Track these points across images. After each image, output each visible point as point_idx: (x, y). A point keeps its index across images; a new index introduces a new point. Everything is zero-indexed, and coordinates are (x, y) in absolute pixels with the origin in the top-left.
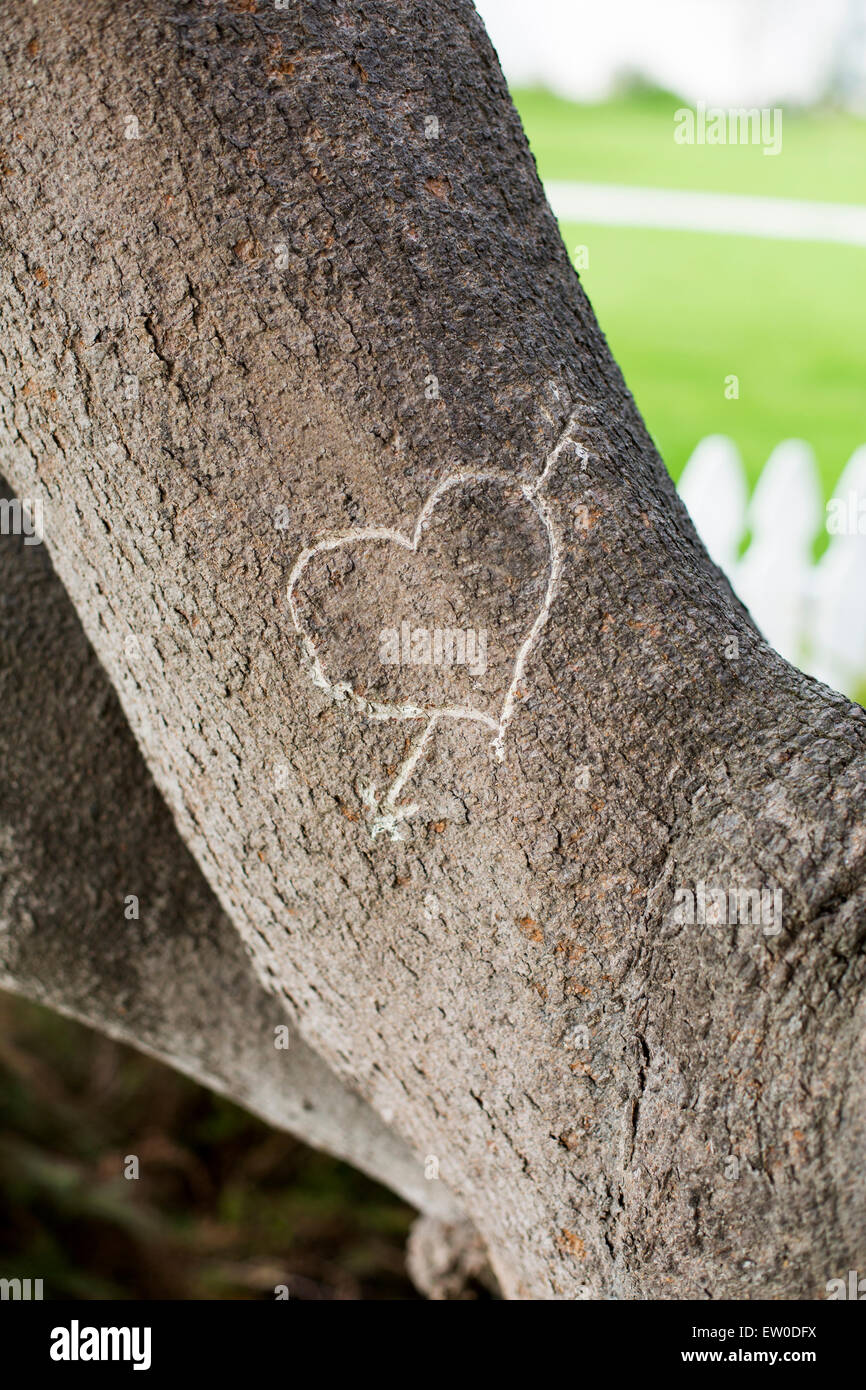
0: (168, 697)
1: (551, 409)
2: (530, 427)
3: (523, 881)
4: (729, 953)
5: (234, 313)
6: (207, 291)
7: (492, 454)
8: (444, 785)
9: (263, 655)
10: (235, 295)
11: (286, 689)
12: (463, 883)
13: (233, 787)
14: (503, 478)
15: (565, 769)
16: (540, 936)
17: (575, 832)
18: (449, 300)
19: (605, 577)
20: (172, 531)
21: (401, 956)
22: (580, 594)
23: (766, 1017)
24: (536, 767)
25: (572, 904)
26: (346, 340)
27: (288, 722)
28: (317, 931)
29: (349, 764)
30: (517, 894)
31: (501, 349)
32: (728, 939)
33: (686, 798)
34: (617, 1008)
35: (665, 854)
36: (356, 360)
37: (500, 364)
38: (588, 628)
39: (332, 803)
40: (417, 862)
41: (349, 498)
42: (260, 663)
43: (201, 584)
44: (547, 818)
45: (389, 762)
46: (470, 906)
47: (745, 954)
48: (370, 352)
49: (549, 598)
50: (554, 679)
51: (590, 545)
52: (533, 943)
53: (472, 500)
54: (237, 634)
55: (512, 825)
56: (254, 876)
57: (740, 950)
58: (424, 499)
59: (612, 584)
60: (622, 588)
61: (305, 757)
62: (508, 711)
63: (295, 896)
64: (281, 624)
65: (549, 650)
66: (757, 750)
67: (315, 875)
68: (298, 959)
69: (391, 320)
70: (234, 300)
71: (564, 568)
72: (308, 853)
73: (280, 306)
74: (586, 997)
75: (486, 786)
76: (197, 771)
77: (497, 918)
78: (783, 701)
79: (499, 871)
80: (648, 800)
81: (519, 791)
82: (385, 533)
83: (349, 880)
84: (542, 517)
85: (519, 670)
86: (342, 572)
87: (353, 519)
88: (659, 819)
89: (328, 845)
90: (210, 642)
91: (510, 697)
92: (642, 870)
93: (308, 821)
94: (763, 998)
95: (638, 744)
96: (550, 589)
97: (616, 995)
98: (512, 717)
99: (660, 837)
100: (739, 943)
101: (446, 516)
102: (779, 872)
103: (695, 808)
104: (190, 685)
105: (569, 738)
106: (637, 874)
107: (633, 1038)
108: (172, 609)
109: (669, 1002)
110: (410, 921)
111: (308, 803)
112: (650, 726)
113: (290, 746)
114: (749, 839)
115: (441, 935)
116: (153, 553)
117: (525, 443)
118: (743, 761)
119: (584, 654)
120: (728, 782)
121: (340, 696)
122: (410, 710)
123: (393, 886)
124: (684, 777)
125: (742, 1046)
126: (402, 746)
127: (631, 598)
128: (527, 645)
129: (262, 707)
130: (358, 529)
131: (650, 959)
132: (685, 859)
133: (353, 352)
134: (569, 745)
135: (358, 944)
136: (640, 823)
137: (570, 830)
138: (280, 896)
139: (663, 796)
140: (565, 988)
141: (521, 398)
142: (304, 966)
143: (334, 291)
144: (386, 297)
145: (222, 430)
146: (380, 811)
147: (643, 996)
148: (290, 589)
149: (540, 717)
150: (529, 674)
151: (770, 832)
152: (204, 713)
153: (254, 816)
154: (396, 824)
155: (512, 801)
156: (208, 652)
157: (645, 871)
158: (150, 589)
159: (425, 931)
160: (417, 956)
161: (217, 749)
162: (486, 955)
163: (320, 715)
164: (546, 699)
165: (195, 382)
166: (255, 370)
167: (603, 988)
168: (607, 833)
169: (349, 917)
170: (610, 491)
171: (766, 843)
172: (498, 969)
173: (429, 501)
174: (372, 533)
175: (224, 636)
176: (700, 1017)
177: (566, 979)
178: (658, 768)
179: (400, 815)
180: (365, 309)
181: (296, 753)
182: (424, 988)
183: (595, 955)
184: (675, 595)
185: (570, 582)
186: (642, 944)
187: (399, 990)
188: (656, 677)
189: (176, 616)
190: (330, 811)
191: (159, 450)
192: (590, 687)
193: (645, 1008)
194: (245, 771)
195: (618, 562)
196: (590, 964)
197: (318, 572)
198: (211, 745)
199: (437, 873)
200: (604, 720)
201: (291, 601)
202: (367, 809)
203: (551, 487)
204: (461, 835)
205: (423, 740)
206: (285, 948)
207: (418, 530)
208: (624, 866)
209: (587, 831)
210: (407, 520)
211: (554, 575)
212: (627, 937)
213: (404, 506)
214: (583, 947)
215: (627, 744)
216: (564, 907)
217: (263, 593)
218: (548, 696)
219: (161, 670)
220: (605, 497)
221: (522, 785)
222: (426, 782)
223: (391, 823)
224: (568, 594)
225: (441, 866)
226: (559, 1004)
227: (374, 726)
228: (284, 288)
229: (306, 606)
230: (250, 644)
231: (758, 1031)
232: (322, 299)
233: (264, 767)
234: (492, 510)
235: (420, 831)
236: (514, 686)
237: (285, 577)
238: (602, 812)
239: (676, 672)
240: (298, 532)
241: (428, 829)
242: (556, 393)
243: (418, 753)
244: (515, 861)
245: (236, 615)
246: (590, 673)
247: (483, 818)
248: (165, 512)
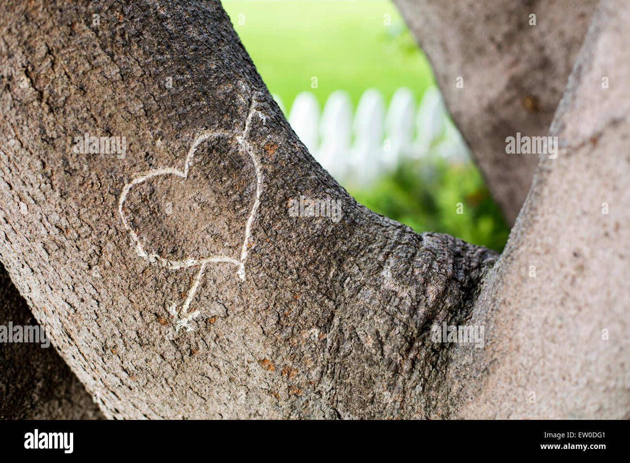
0: (52, 274)
1: (244, 95)
2: (235, 106)
3: (261, 341)
4: (381, 359)
5: (74, 61)
6: (58, 51)
7: (219, 122)
8: (213, 298)
9: (109, 244)
10: (74, 51)
11: (123, 261)
12: (228, 347)
13: (95, 317)
14: (227, 134)
15: (278, 280)
16: (273, 368)
17: (286, 311)
18: (185, 44)
19: (285, 179)
20: (51, 184)
21: (196, 390)
22: (274, 189)
23: (404, 387)
24: (263, 281)
25: (288, 349)
26: (137, 71)
27: (126, 278)
28: (147, 386)
29: (161, 295)
30: (258, 348)
31: (214, 67)
32: (379, 352)
33: (340, 285)
34: (318, 397)
35: (333, 315)
36: (143, 80)
37: (215, 75)
38: (281, 206)
39: (154, 317)
40: (201, 341)
41: (147, 154)
42: (108, 249)
43: (70, 210)
44: (271, 307)
45: (182, 290)
46: (233, 358)
47: (389, 359)
48: (150, 75)
49: (258, 193)
50: (267, 235)
51: (275, 163)
52: (269, 372)
53: (213, 147)
54: (93, 235)
55: (252, 313)
56: (109, 363)
57: (386, 357)
58: (188, 149)
59: (289, 182)
60: (294, 183)
61: (136, 295)
62: (244, 255)
63: (134, 369)
64: (117, 226)
65: (262, 220)
66: (370, 255)
67: (145, 357)
68: (136, 402)
69: (159, 57)
70: (74, 54)
71: (264, 177)
72: (141, 345)
73: (99, 55)
74: (300, 394)
75: (236, 295)
76: (72, 311)
77: (248, 362)
78: (376, 229)
79: (247, 338)
80: (321, 289)
81: (255, 295)
82: (169, 170)
83: (165, 356)
84: (248, 152)
85: (248, 232)
86: (148, 194)
87: (151, 165)
88: (328, 298)
89: (152, 339)
90: (78, 241)
91: (244, 247)
92: (323, 325)
93: (140, 329)
94: (401, 379)
95: (313, 262)
96: (258, 189)
97: (317, 390)
98: (247, 257)
99: (330, 307)
100: (385, 354)
101: (201, 158)
102: (399, 315)
103: (347, 290)
104: (65, 266)
105: (278, 264)
106: (320, 327)
107: (331, 410)
108: (54, 227)
109: (349, 389)
110: (200, 372)
111: (139, 319)
112: (318, 252)
113: (128, 291)
114: (380, 301)
115: (217, 376)
116: (40, 197)
117: (234, 115)
118: (365, 262)
119: (280, 219)
120: (361, 274)
121: (153, 260)
122: (190, 262)
123: (190, 355)
124: (337, 275)
125: (393, 404)
126: (188, 281)
127: (300, 188)
128: (251, 220)
129: (110, 272)
130: (154, 170)
131: (334, 369)
132: (347, 316)
133: (141, 76)
134: (279, 267)
135: (172, 388)
136: (319, 301)
137: (284, 310)
138: (125, 370)
139: (329, 286)
140: (289, 392)
141: (228, 91)
142: (139, 405)
143: (127, 44)
144: (154, 45)
145: (74, 126)
146: (179, 317)
147: (333, 389)
148: (120, 207)
149: (262, 255)
150: (254, 234)
151: (389, 296)
152: (75, 280)
153: (108, 331)
154: (189, 322)
155: (251, 301)
156: (77, 247)
157: (324, 325)
158: (39, 217)
159: (209, 375)
160: (205, 390)
161: (84, 299)
162: (244, 382)
163: (143, 272)
164: (264, 246)
165: (57, 101)
166: (89, 91)
167: (308, 388)
168: (303, 309)
169: (166, 375)
170: (278, 134)
171: (389, 301)
172: (251, 388)
173: (191, 150)
174: (162, 171)
175: (86, 237)
176: (368, 394)
177: (289, 387)
178: (324, 272)
179: (190, 317)
180: (144, 52)
181: (131, 293)
182: (210, 405)
183: (303, 372)
184: (319, 184)
185: (268, 184)
186: (328, 362)
187: (196, 409)
188: (318, 226)
189: (57, 230)
190: (152, 321)
191: (40, 141)
192: (286, 236)
193: (335, 394)
194: (101, 308)
195: (289, 170)
196: (301, 377)
197: (135, 196)
198: (80, 296)
199: (213, 345)
200: (295, 252)
201: (121, 213)
202: (173, 317)
203: (251, 136)
204: (224, 322)
205: (199, 276)
206: (128, 397)
207: (187, 166)
208: (313, 325)
209: (293, 310)
210: (180, 162)
211: (259, 181)
212: (319, 360)
213: (178, 155)
214: (297, 369)
215: (308, 262)
216: (285, 351)
217: (106, 211)
218: (265, 244)
219: (47, 260)
220: (277, 137)
221: (256, 292)
222: (203, 298)
223: (186, 322)
224: (268, 190)
225: (215, 341)
226: (286, 400)
227: (172, 273)
228: (101, 45)
229: (131, 215)
230: (101, 239)
231: (401, 395)
232: (121, 49)
233: (113, 304)
234: (224, 152)
235: (202, 324)
236: (246, 241)
237: (117, 201)
238: (299, 299)
239: (327, 222)
240: (122, 175)
241: (206, 322)
242: (243, 87)
243: (196, 284)
244: (256, 331)
245: (92, 225)
246: (285, 229)
247: (236, 312)
248: (46, 174)
